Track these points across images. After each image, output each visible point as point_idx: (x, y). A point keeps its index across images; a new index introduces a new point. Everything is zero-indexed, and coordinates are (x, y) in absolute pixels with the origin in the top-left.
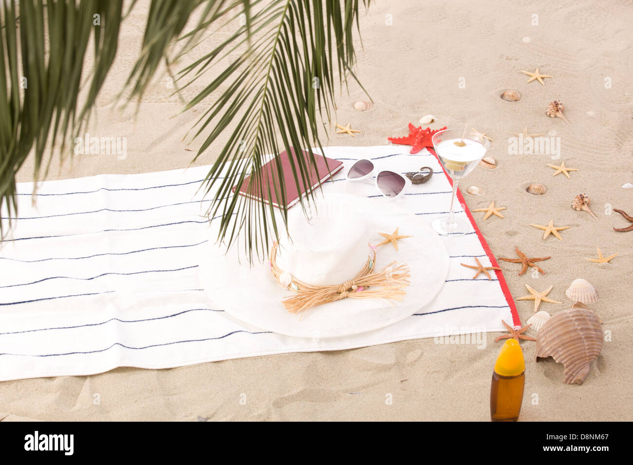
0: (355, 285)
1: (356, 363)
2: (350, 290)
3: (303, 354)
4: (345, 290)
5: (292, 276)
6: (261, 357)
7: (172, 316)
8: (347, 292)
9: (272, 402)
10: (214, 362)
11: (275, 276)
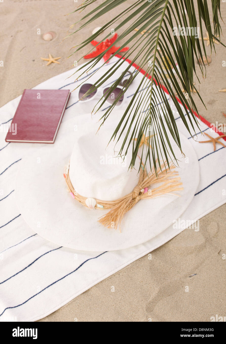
0: (142, 188)
1: (179, 251)
2: (140, 194)
3: (140, 260)
4: (137, 195)
5: (95, 199)
6: (114, 275)
7: (29, 266)
8: (139, 196)
9: (145, 309)
10: (84, 293)
11: (80, 202)
